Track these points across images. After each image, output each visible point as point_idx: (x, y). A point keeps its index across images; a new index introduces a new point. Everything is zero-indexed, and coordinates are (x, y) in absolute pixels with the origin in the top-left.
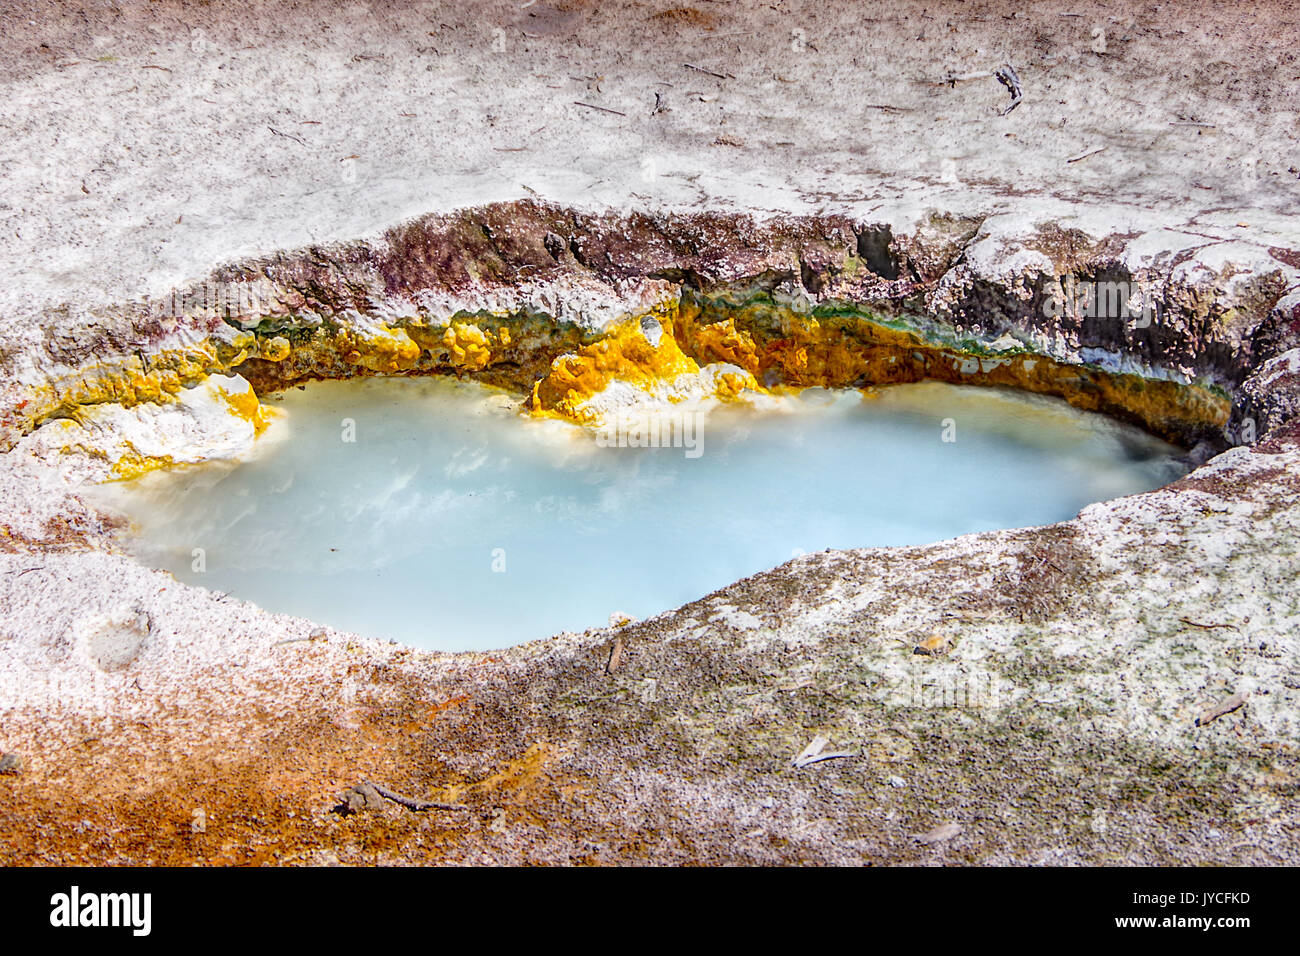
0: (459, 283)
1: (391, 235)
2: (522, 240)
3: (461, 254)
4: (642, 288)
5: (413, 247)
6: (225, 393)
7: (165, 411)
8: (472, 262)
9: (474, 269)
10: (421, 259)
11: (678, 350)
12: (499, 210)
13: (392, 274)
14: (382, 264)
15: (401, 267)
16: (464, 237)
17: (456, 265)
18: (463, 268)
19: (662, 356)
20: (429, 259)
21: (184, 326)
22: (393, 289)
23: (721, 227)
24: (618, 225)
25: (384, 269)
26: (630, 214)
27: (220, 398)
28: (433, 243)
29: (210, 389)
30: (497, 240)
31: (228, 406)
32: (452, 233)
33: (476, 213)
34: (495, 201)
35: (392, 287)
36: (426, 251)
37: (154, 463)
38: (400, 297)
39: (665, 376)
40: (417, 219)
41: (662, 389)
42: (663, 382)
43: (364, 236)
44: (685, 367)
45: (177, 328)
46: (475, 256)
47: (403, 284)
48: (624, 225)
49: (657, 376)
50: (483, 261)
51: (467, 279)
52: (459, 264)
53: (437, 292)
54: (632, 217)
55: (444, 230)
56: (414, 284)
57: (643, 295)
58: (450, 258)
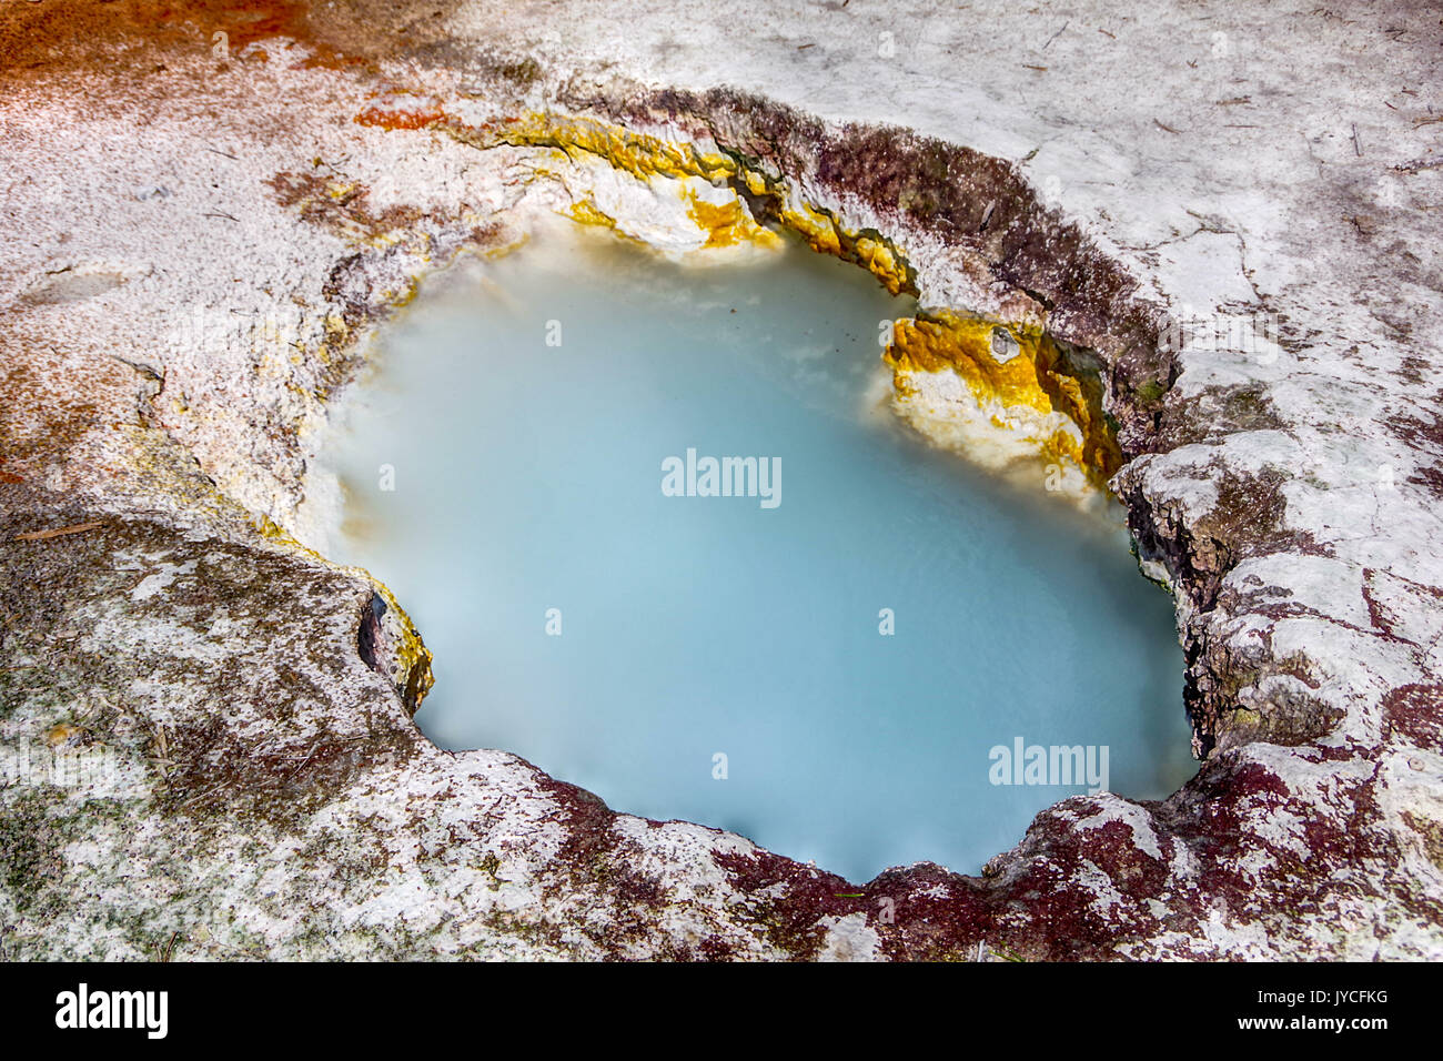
0: (885, 204)
1: (853, 129)
2: (965, 196)
3: (907, 179)
4: (1007, 297)
5: (868, 150)
6: (694, 197)
7: (639, 186)
8: (913, 192)
9: (909, 196)
10: (867, 166)
11: (1035, 379)
12: (970, 158)
13: (831, 164)
14: (827, 151)
15: (845, 162)
16: (923, 165)
17: (893, 186)
18: (897, 192)
19: (1008, 374)
20: (873, 168)
21: (673, 123)
22: (824, 177)
23: (1108, 282)
24: (1050, 229)
25: (825, 158)
26: (1070, 224)
27: (688, 199)
28: (888, 156)
29: (684, 187)
30: (947, 183)
31: (691, 207)
32: (913, 156)
33: (945, 148)
34: (971, 147)
35: (823, 176)
36: (876, 160)
37: (605, 220)
38: (828, 188)
39: (1003, 395)
40: (892, 128)
41: (994, 406)
42: (998, 400)
43: (825, 118)
44: (1035, 400)
45: (665, 122)
46: (920, 189)
47: (837, 178)
48: (1055, 232)
49: (996, 391)
50: (924, 196)
51: (894, 203)
52: (897, 187)
53: (862, 201)
54: (1069, 228)
55: (907, 149)
56: (847, 183)
57: (1005, 304)
58: (892, 177)
